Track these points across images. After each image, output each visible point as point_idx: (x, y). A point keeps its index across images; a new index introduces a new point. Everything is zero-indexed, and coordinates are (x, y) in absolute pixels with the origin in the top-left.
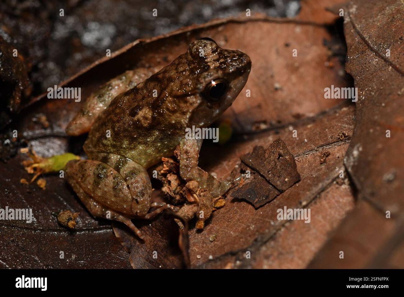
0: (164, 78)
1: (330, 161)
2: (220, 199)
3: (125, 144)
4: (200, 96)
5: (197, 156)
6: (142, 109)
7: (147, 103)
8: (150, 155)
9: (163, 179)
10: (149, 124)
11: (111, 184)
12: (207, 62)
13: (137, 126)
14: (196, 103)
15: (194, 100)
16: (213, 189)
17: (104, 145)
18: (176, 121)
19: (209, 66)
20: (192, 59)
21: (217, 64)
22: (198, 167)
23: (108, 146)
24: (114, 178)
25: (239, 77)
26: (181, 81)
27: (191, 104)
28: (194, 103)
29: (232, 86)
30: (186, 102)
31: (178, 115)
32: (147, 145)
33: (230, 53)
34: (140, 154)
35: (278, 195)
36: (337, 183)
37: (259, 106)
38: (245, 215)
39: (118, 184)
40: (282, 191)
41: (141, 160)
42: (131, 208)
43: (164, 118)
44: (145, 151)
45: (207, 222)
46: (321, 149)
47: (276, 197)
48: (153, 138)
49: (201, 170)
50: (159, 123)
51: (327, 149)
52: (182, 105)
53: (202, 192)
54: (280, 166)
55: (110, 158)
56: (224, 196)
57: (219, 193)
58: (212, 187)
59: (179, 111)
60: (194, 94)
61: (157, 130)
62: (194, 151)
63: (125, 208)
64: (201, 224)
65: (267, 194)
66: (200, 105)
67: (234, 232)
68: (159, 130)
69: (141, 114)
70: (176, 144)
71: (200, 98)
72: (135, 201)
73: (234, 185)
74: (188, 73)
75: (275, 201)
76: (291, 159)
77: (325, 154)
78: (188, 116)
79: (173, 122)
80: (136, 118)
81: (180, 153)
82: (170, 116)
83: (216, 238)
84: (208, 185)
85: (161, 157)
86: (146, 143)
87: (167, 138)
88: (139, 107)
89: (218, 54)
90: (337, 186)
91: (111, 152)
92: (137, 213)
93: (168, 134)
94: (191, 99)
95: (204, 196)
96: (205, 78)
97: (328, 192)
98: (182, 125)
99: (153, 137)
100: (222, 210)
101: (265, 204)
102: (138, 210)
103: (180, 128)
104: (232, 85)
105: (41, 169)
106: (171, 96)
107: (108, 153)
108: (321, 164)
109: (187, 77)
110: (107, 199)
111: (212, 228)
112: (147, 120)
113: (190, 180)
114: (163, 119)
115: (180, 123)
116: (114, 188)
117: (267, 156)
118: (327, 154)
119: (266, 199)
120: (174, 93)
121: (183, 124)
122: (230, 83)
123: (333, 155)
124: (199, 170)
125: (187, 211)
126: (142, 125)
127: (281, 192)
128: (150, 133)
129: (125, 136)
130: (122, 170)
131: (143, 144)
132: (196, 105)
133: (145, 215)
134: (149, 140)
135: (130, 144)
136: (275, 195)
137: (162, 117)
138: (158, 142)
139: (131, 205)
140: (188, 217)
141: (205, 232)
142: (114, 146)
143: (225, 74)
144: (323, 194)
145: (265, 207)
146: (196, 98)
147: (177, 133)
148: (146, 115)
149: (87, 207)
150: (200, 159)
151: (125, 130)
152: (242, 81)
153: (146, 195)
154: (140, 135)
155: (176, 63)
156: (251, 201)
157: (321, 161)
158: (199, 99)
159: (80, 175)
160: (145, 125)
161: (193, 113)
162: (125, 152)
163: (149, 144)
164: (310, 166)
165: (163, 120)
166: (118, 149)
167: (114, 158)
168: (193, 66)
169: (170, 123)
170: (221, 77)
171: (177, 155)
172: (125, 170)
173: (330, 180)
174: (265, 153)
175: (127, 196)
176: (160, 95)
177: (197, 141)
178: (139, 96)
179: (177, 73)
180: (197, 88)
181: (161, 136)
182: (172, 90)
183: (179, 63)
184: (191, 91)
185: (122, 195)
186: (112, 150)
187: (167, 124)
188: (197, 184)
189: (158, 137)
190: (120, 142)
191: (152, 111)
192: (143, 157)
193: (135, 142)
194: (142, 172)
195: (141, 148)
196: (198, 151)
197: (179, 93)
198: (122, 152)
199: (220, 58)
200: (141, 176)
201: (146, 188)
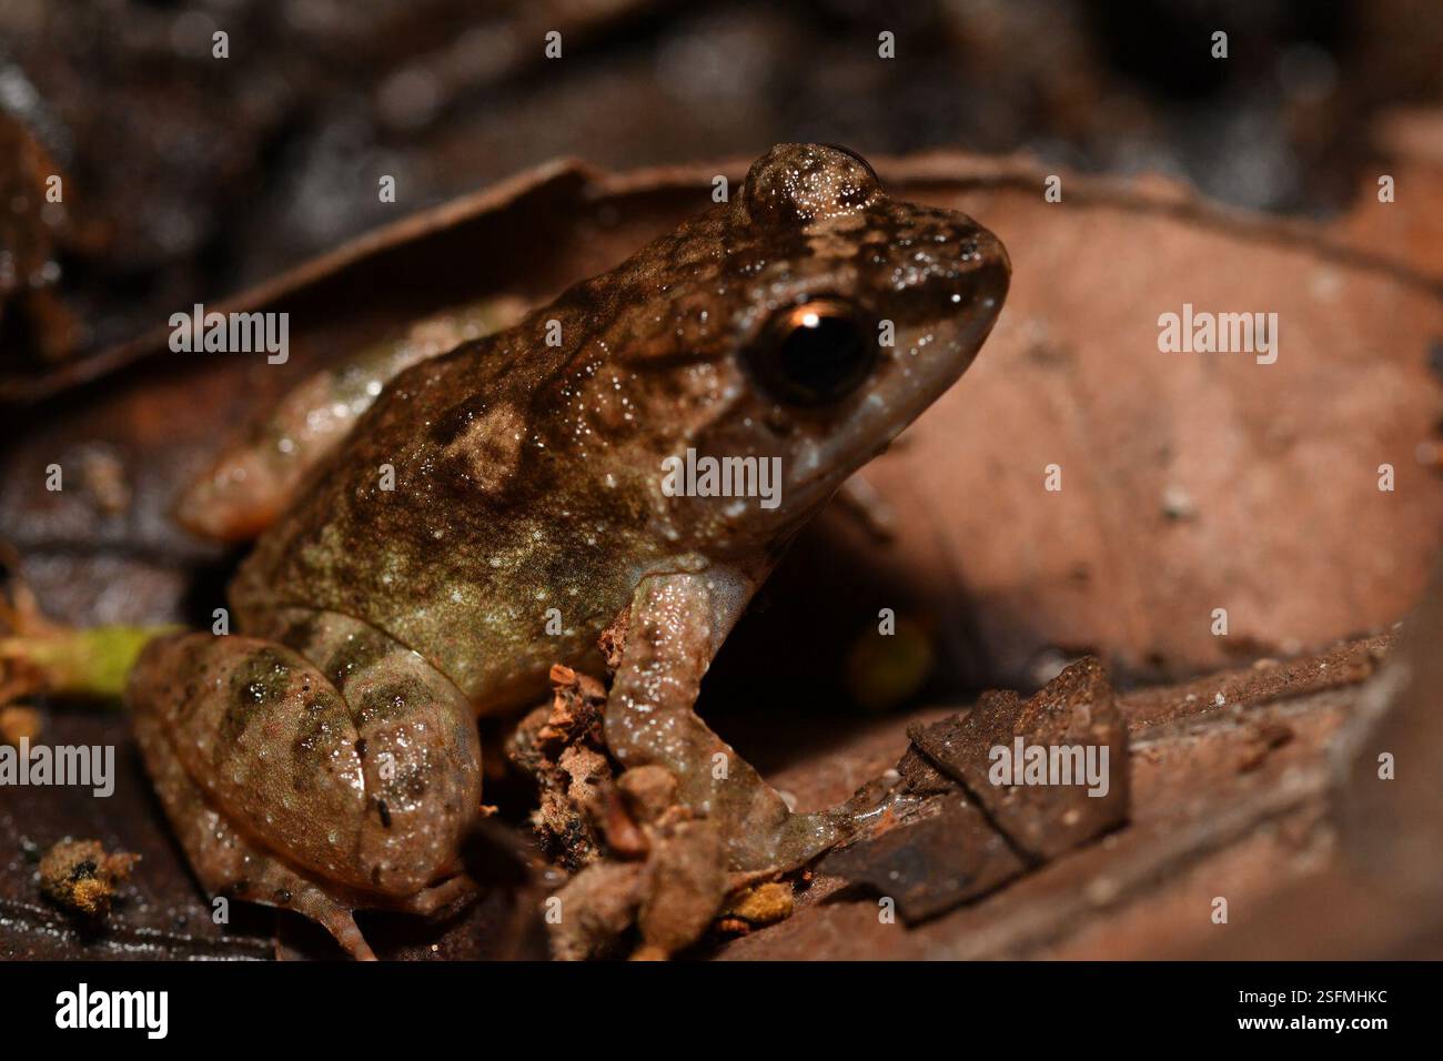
0: (608, 289)
2: (768, 878)
3: (395, 562)
4: (738, 366)
5: (693, 662)
6: (487, 412)
7: (515, 388)
8: (495, 641)
9: (544, 764)
10: (504, 479)
11: (290, 733)
12: (809, 238)
13: (453, 483)
14: (720, 396)
15: (713, 383)
16: (744, 825)
17: (307, 571)
18: (621, 478)
19: (811, 251)
20: (748, 221)
21: (850, 249)
22: (694, 715)
23: (321, 574)
24: (308, 706)
26: (674, 302)
27: (696, 402)
28: (706, 396)
29: (896, 355)
30: (675, 390)
31: (635, 449)
32: (488, 588)
33: (922, 214)
34: (450, 630)
37: (1080, 577)
39: (320, 731)
40: (1041, 859)
41: (452, 658)
42: (358, 848)
43: (572, 456)
44: (476, 616)
46: (1257, 715)
47: (1004, 885)
48: (516, 558)
49: (704, 730)
50: (549, 483)
52: (659, 404)
53: (682, 818)
55: (321, 630)
56: (796, 878)
57: (772, 855)
58: (743, 817)
59: (642, 434)
60: (713, 358)
61: (536, 520)
62: (688, 635)
63: (330, 846)
65: (970, 867)
66: (736, 411)
68: (549, 521)
69: (479, 430)
70: (618, 599)
71: (737, 376)
72: (375, 816)
73: (851, 835)
74: (709, 273)
75: (998, 898)
79: (610, 481)
80: (452, 451)
81: (625, 639)
82: (600, 450)
84: (721, 802)
85: (548, 659)
86: (481, 577)
87: (578, 566)
88: (480, 406)
89: (866, 210)
91: (329, 607)
92: (377, 871)
93: (585, 546)
94: (700, 377)
95: (687, 835)
98: (645, 503)
99: (520, 553)
101: (953, 909)
102: (386, 857)
103: (636, 516)
105: (32, 670)
106: (620, 362)
107: (319, 610)
108: (1242, 770)
109: (702, 286)
110: (263, 800)
112: (496, 461)
113: (644, 760)
114: (569, 465)
115: (638, 490)
116: (298, 747)
118: (1280, 738)
119: (961, 887)
120: (632, 348)
121: (651, 497)
123: (1307, 742)
125: (597, 893)
126: (474, 483)
127: (1034, 863)
128: (504, 529)
129: (396, 530)
130: (351, 685)
131: (470, 580)
132: (714, 408)
133: (413, 895)
134: (496, 562)
135: (412, 572)
136: (1004, 876)
137: (562, 454)
138: (535, 581)
139: (359, 834)
140: (596, 918)
142: (345, 576)
145: (950, 921)
146: (720, 374)
147: (625, 545)
148: (497, 438)
149: (188, 844)
150: (707, 683)
151: (400, 500)
152: (947, 342)
153: (431, 795)
154: (461, 533)
155: (679, 236)
158: (734, 383)
159: (178, 693)
160: (489, 485)
161: (699, 443)
162: (386, 610)
163: (494, 588)
165: (569, 471)
166: (358, 589)
168: (741, 246)
169: (595, 486)
170: (846, 293)
171: (610, 647)
172: (367, 681)
174: (1017, 715)
175: (345, 786)
176: (573, 356)
177: (712, 598)
178: (491, 364)
179: (668, 269)
180: (731, 329)
181: (554, 552)
182: (628, 336)
183: (690, 236)
184: (705, 340)
185: (325, 781)
186: (336, 596)
187: (584, 491)
188: (672, 782)
189: (538, 555)
190: (374, 558)
191: (529, 423)
192: (465, 643)
193: (432, 568)
194: (444, 703)
195: (457, 597)
196: (708, 642)
197: (654, 348)
198: (374, 609)
199: (871, 225)
200: (430, 713)
201: (439, 767)
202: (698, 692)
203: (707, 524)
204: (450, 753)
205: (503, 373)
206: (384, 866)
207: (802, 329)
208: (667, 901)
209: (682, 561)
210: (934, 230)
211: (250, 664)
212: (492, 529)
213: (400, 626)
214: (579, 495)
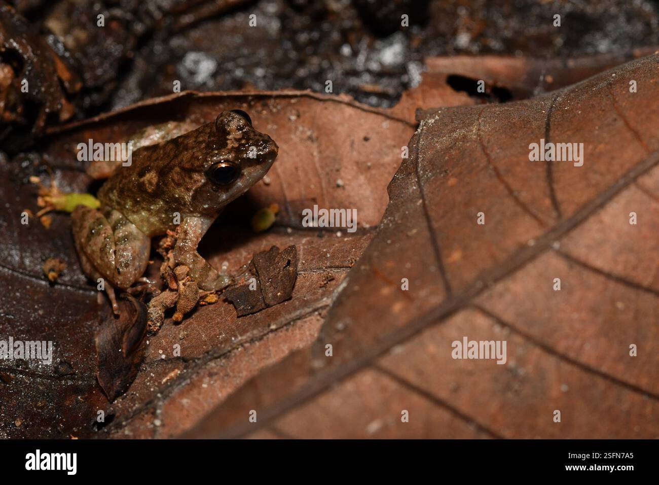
0: (182, 142)
1: (330, 287)
2: (212, 294)
3: (129, 205)
4: (205, 175)
5: (196, 239)
6: (150, 171)
7: (157, 166)
8: (152, 224)
9: (165, 253)
10: (153, 190)
11: (100, 245)
12: (228, 139)
13: (141, 187)
14: (201, 181)
15: (199, 178)
17: (110, 199)
18: (179, 195)
19: (227, 144)
20: (215, 131)
21: (236, 145)
22: (196, 252)
23: (113, 201)
24: (105, 239)
25: (256, 165)
26: (193, 153)
27: (195, 181)
28: (198, 181)
29: (245, 174)
30: (191, 178)
31: (182, 189)
32: (150, 213)
33: (257, 135)
34: (142, 221)
35: (263, 309)
36: (320, 314)
38: (226, 320)
39: (107, 246)
40: (269, 305)
41: (142, 227)
42: (113, 277)
43: (168, 188)
44: (148, 219)
45: (187, 316)
47: (261, 310)
49: (198, 256)
50: (163, 193)
51: (333, 272)
52: (187, 180)
53: (189, 281)
54: (282, 277)
55: (112, 215)
57: (213, 287)
58: (206, 279)
59: (183, 186)
60: (199, 172)
61: (161, 200)
62: (195, 232)
64: (178, 316)
65: (254, 303)
66: (204, 185)
67: (206, 336)
68: (164, 200)
69: (148, 176)
71: (205, 177)
72: (117, 271)
73: (234, 283)
74: (203, 145)
75: (258, 314)
76: (293, 272)
77: (327, 278)
78: (191, 194)
79: (177, 196)
80: (142, 180)
82: (174, 188)
83: (187, 337)
84: (200, 275)
85: (167, 229)
86: (149, 210)
88: (149, 169)
89: (243, 133)
90: (319, 317)
91: (115, 209)
92: (117, 283)
93: (173, 207)
94: (196, 176)
95: (189, 286)
96: (213, 156)
97: (306, 322)
98: (185, 201)
99: (158, 206)
100: (211, 307)
101: (249, 314)
102: (119, 281)
103: (183, 204)
104: (246, 172)
105: (52, 205)
106: (179, 167)
107: (112, 209)
108: (321, 287)
109: (201, 150)
110: (94, 259)
111: (192, 323)
112: (151, 185)
115: (184, 198)
116: (101, 249)
117: (276, 261)
118: (331, 279)
119: (251, 308)
120: (183, 164)
122: (243, 169)
123: (337, 281)
124: (195, 256)
125: (166, 298)
126: (146, 189)
128: (154, 200)
129: (129, 196)
130: (117, 232)
131: (146, 210)
132: (200, 184)
133: (127, 288)
134: (152, 208)
135: (133, 206)
136: (261, 308)
137: (166, 187)
138: (162, 213)
139: (113, 274)
140: (166, 304)
141: (182, 326)
142: (119, 203)
143: (236, 158)
144: (299, 323)
145: (247, 318)
146: (201, 176)
147: (181, 209)
148: (151, 180)
150: (200, 244)
151: (129, 190)
152: (259, 170)
154: (144, 200)
156: (237, 306)
157: (321, 284)
158: (204, 179)
159: (79, 224)
160: (150, 190)
161: (196, 191)
162: (127, 213)
163: (152, 213)
164: (310, 286)
165: (167, 191)
166: (122, 209)
167: (116, 215)
168: (213, 138)
169: (173, 196)
170: (231, 160)
172: (120, 233)
173: (310, 310)
174: (277, 257)
175: (111, 263)
176: (171, 161)
177: (202, 223)
178: (155, 156)
179: (195, 142)
180: (203, 166)
181: (166, 207)
182: (182, 160)
183: (202, 132)
184: (198, 166)
185: (106, 260)
186: (117, 207)
187: (171, 196)
188: (188, 270)
189: (162, 207)
190: (124, 200)
191: (159, 177)
192: (146, 224)
193: (138, 206)
194: (138, 240)
195: (143, 214)
196: (201, 234)
197: (187, 166)
198: (125, 213)
199: (243, 138)
200: (133, 244)
201: (134, 259)
202: (197, 246)
203: (200, 208)
204: (138, 255)
205: (156, 160)
206: (119, 283)
207: (222, 167)
208: (182, 302)
209: (195, 214)
210: (258, 141)
211: (94, 222)
212: (151, 200)
213: (130, 218)
214: (170, 197)
